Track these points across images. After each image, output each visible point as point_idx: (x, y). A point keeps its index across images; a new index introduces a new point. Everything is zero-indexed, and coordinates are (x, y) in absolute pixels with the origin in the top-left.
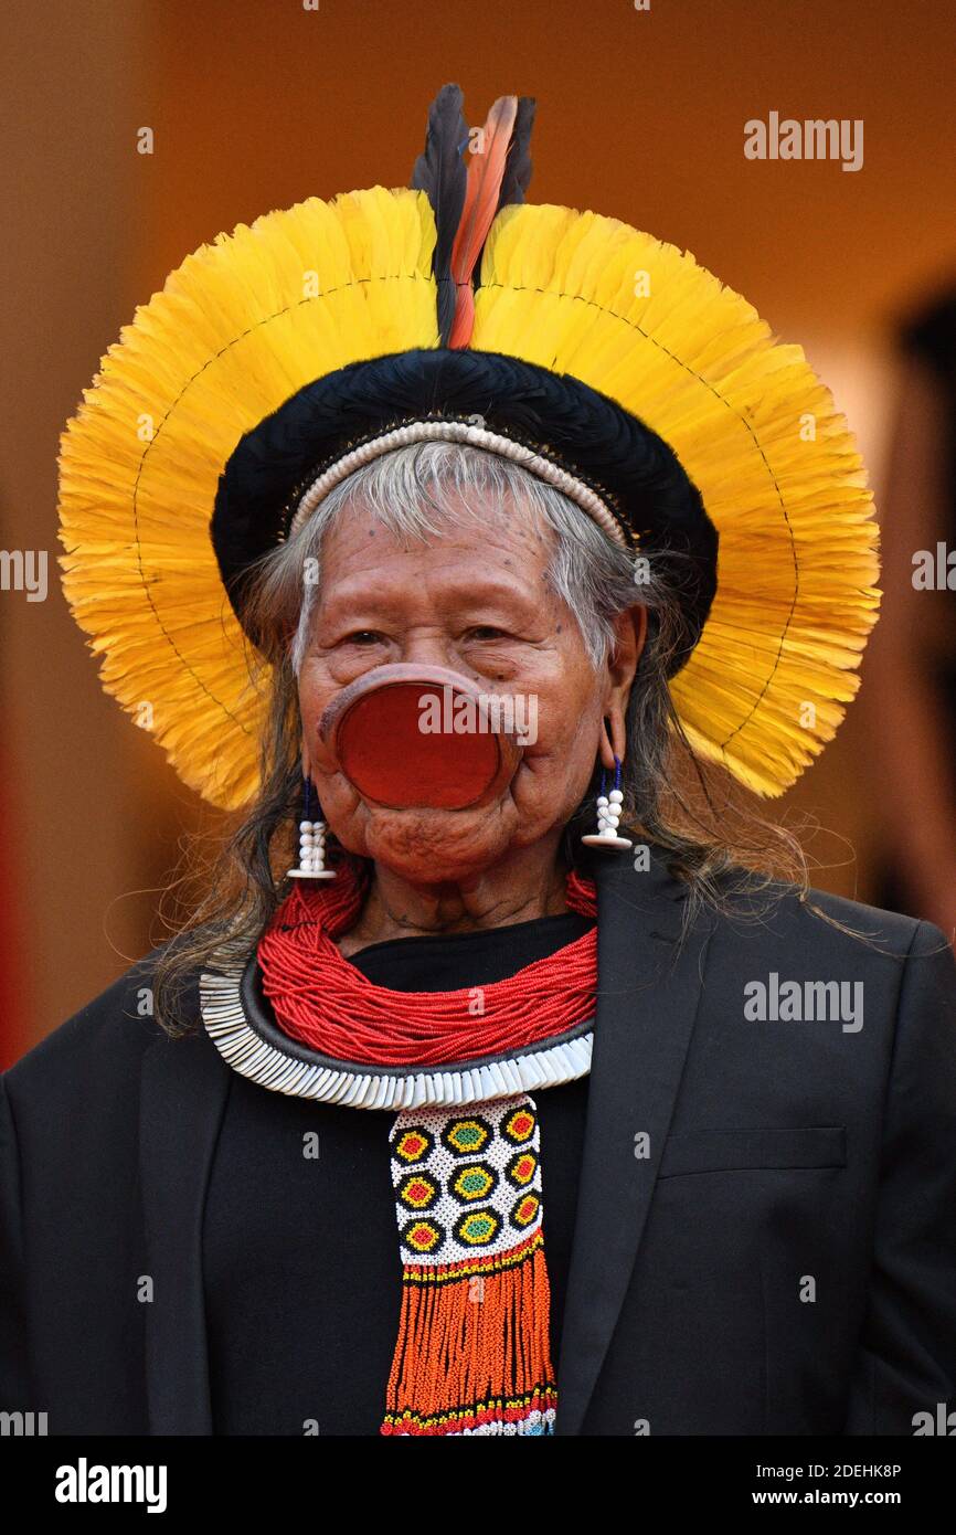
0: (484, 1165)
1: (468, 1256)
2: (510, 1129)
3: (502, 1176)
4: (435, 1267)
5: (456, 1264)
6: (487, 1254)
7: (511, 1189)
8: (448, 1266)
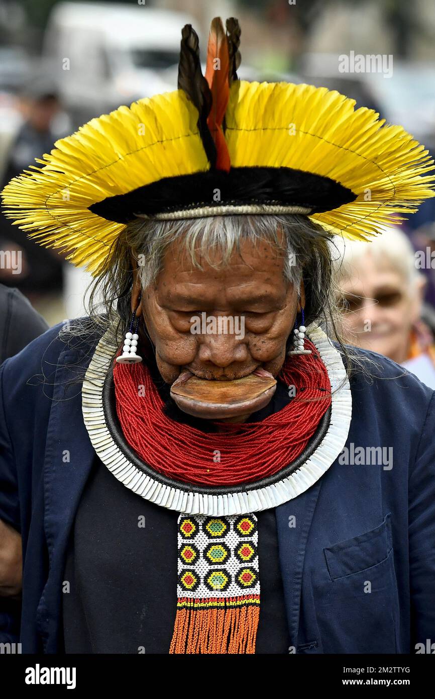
0: (223, 544)
1: (211, 596)
2: (239, 527)
3: (233, 553)
4: (194, 599)
5: (205, 599)
6: (222, 596)
7: (237, 561)
8: (201, 599)
